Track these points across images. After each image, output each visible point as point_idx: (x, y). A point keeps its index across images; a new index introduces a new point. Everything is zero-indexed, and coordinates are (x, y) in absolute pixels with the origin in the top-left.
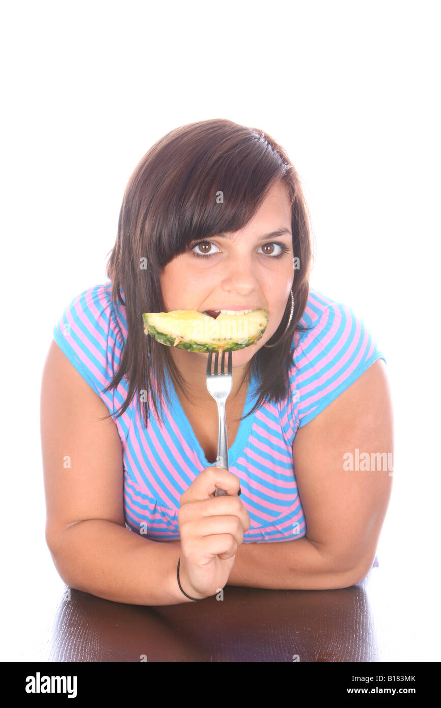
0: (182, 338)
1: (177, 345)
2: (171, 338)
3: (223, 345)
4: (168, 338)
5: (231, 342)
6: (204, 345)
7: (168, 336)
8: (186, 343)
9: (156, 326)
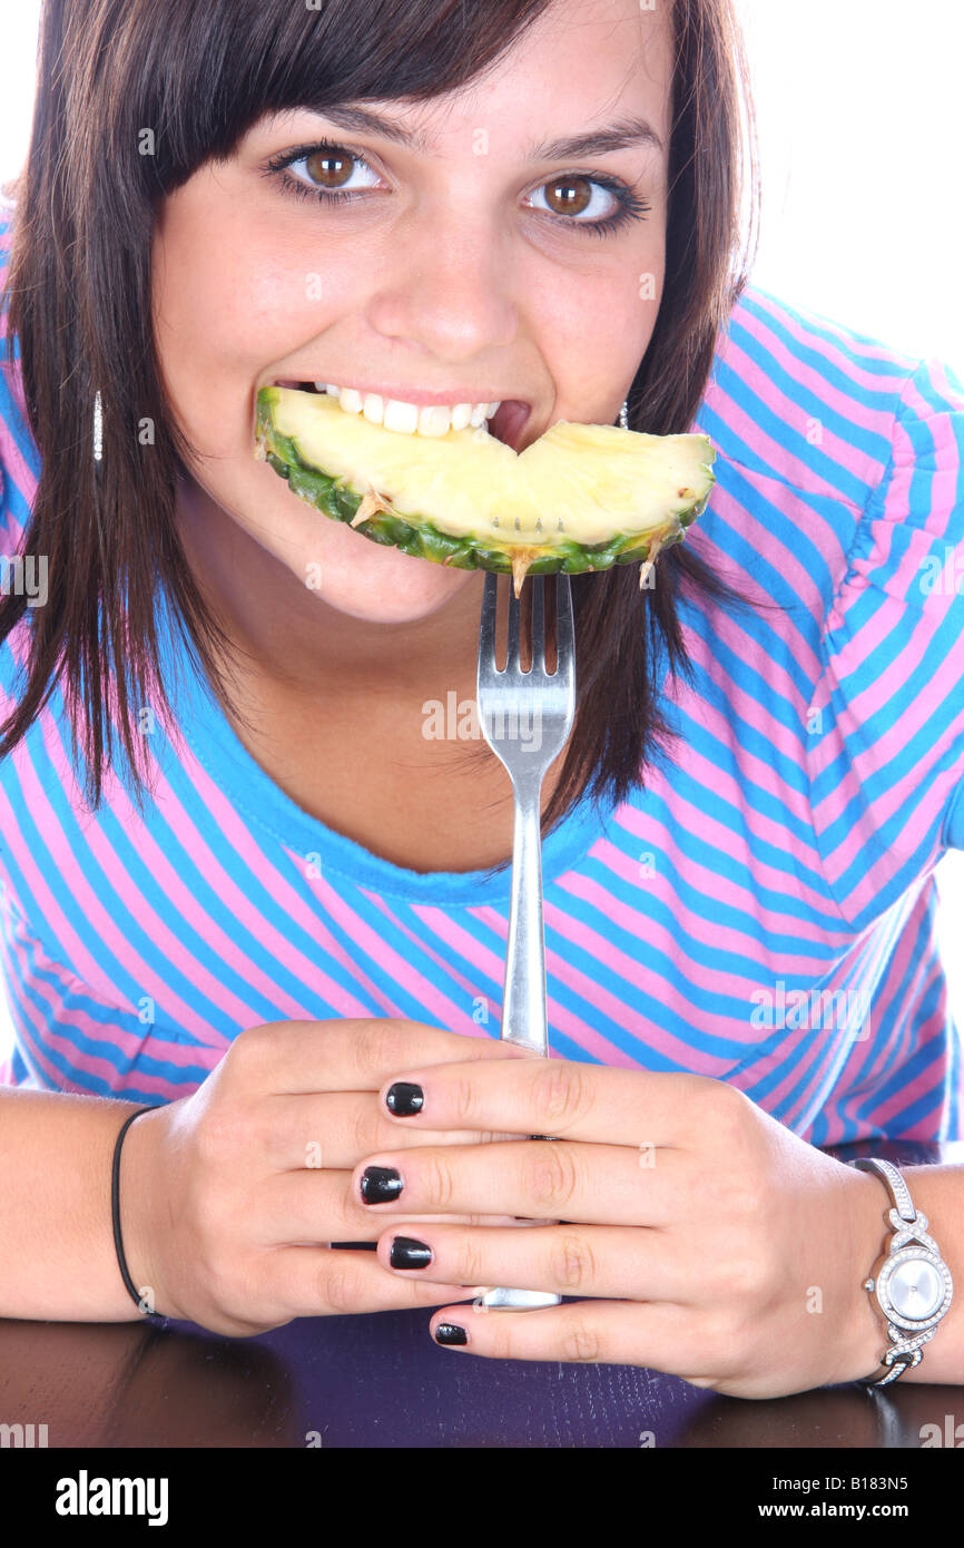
0: (388, 499)
1: (363, 523)
2: (346, 492)
3: (530, 547)
4: (335, 491)
5: (560, 537)
6: (463, 541)
7: (338, 484)
8: (399, 523)
9: (296, 440)
